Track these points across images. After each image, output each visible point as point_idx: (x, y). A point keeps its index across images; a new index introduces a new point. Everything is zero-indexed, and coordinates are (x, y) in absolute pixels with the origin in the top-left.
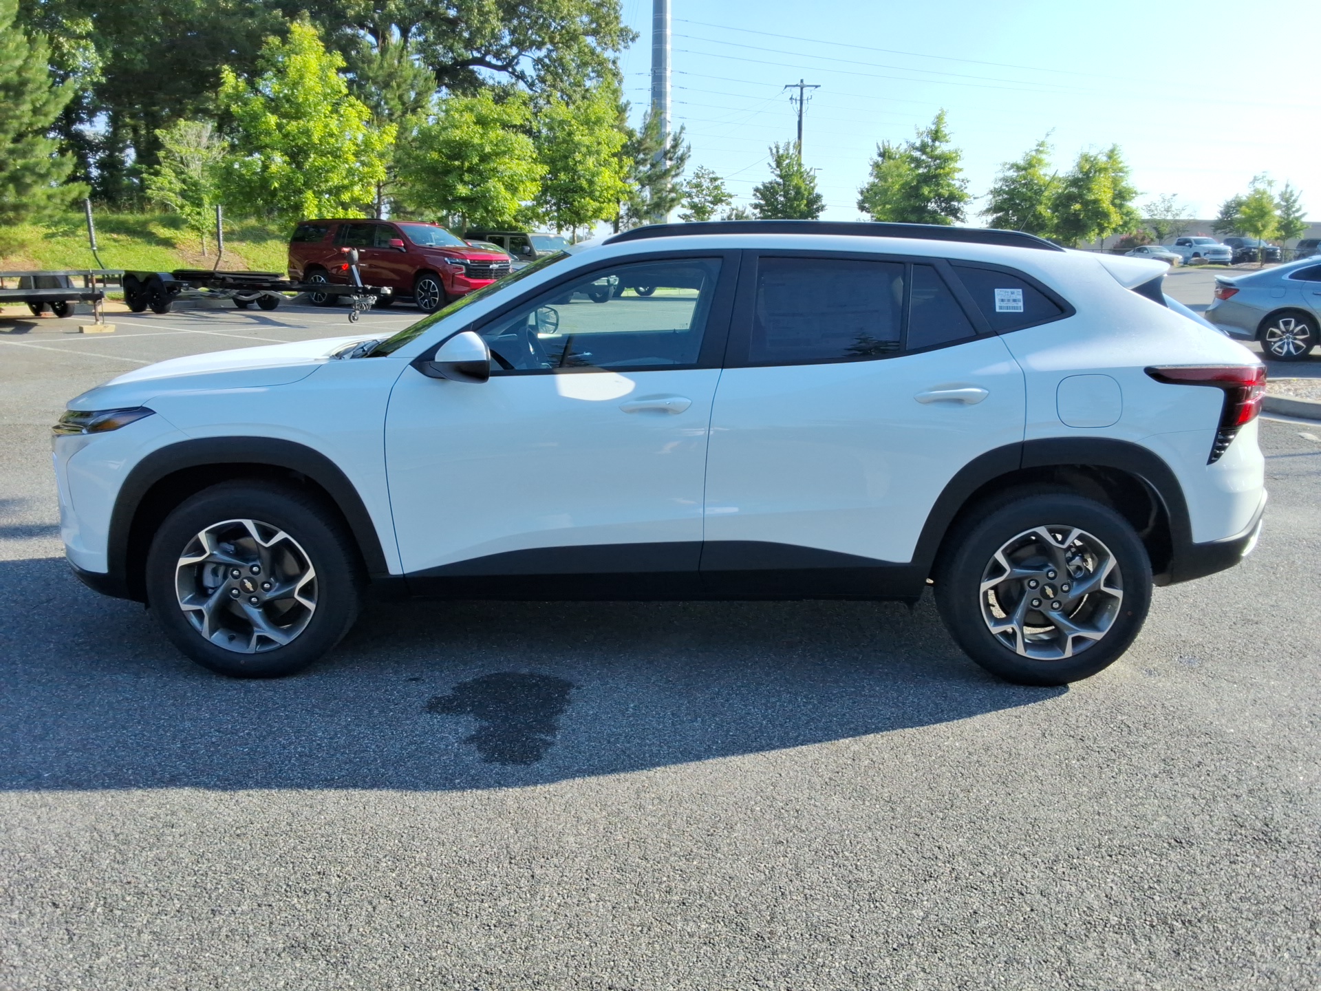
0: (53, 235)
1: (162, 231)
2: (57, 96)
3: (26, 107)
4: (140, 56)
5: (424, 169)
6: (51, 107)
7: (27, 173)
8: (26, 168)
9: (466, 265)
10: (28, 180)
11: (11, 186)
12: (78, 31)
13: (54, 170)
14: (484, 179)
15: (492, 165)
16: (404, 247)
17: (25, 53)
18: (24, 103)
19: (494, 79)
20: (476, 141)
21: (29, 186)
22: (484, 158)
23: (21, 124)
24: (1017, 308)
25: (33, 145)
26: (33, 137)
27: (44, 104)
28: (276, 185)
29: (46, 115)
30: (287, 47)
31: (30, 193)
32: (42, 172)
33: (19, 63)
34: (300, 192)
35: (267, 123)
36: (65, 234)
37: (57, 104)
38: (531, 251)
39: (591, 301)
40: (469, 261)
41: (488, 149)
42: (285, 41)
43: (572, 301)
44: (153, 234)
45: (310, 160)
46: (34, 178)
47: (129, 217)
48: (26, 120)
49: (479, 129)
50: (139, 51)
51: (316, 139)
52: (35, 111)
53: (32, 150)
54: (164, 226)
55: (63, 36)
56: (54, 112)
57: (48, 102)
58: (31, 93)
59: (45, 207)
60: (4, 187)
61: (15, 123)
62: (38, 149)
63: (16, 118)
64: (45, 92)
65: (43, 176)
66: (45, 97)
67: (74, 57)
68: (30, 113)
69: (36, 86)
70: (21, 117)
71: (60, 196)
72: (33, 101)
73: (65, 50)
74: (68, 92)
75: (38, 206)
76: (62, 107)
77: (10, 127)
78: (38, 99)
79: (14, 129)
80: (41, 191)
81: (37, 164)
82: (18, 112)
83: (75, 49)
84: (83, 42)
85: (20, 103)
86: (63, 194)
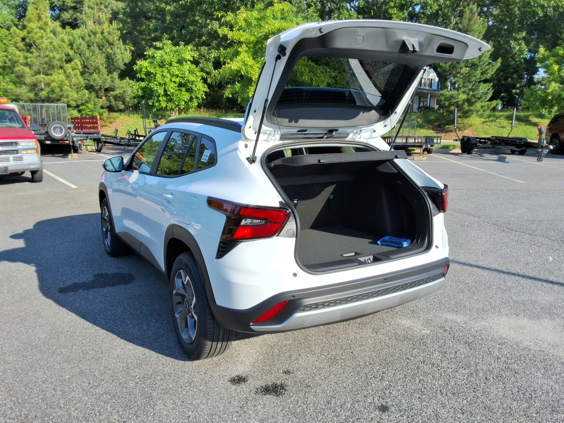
0: (486, 122)
1: (535, 119)
2: (493, 66)
3: (479, 72)
6: (490, 71)
7: (473, 98)
8: (473, 96)
10: (474, 100)
11: (466, 103)
13: (483, 96)
18: (478, 70)
21: (475, 102)
25: (478, 86)
26: (479, 83)
27: (487, 70)
29: (487, 74)
31: (475, 106)
32: (479, 96)
35: (554, 69)
36: (491, 121)
37: (493, 69)
44: (531, 121)
46: (476, 99)
48: (478, 77)
52: (482, 73)
53: (478, 89)
54: (536, 117)
55: (512, 40)
56: (491, 72)
57: (489, 69)
58: (481, 66)
59: (479, 111)
60: (463, 103)
61: (474, 79)
62: (480, 88)
63: (475, 76)
64: (487, 65)
65: (479, 98)
66: (487, 67)
67: (515, 48)
68: (480, 74)
69: (483, 63)
70: (476, 75)
71: (487, 106)
72: (482, 69)
73: (512, 46)
74: (498, 64)
75: (476, 110)
76: (495, 70)
77: (472, 80)
78: (484, 68)
79: (473, 81)
80: (479, 105)
81: (477, 94)
82: (475, 74)
83: (516, 44)
84: (520, 41)
85: (476, 70)
86: (488, 105)
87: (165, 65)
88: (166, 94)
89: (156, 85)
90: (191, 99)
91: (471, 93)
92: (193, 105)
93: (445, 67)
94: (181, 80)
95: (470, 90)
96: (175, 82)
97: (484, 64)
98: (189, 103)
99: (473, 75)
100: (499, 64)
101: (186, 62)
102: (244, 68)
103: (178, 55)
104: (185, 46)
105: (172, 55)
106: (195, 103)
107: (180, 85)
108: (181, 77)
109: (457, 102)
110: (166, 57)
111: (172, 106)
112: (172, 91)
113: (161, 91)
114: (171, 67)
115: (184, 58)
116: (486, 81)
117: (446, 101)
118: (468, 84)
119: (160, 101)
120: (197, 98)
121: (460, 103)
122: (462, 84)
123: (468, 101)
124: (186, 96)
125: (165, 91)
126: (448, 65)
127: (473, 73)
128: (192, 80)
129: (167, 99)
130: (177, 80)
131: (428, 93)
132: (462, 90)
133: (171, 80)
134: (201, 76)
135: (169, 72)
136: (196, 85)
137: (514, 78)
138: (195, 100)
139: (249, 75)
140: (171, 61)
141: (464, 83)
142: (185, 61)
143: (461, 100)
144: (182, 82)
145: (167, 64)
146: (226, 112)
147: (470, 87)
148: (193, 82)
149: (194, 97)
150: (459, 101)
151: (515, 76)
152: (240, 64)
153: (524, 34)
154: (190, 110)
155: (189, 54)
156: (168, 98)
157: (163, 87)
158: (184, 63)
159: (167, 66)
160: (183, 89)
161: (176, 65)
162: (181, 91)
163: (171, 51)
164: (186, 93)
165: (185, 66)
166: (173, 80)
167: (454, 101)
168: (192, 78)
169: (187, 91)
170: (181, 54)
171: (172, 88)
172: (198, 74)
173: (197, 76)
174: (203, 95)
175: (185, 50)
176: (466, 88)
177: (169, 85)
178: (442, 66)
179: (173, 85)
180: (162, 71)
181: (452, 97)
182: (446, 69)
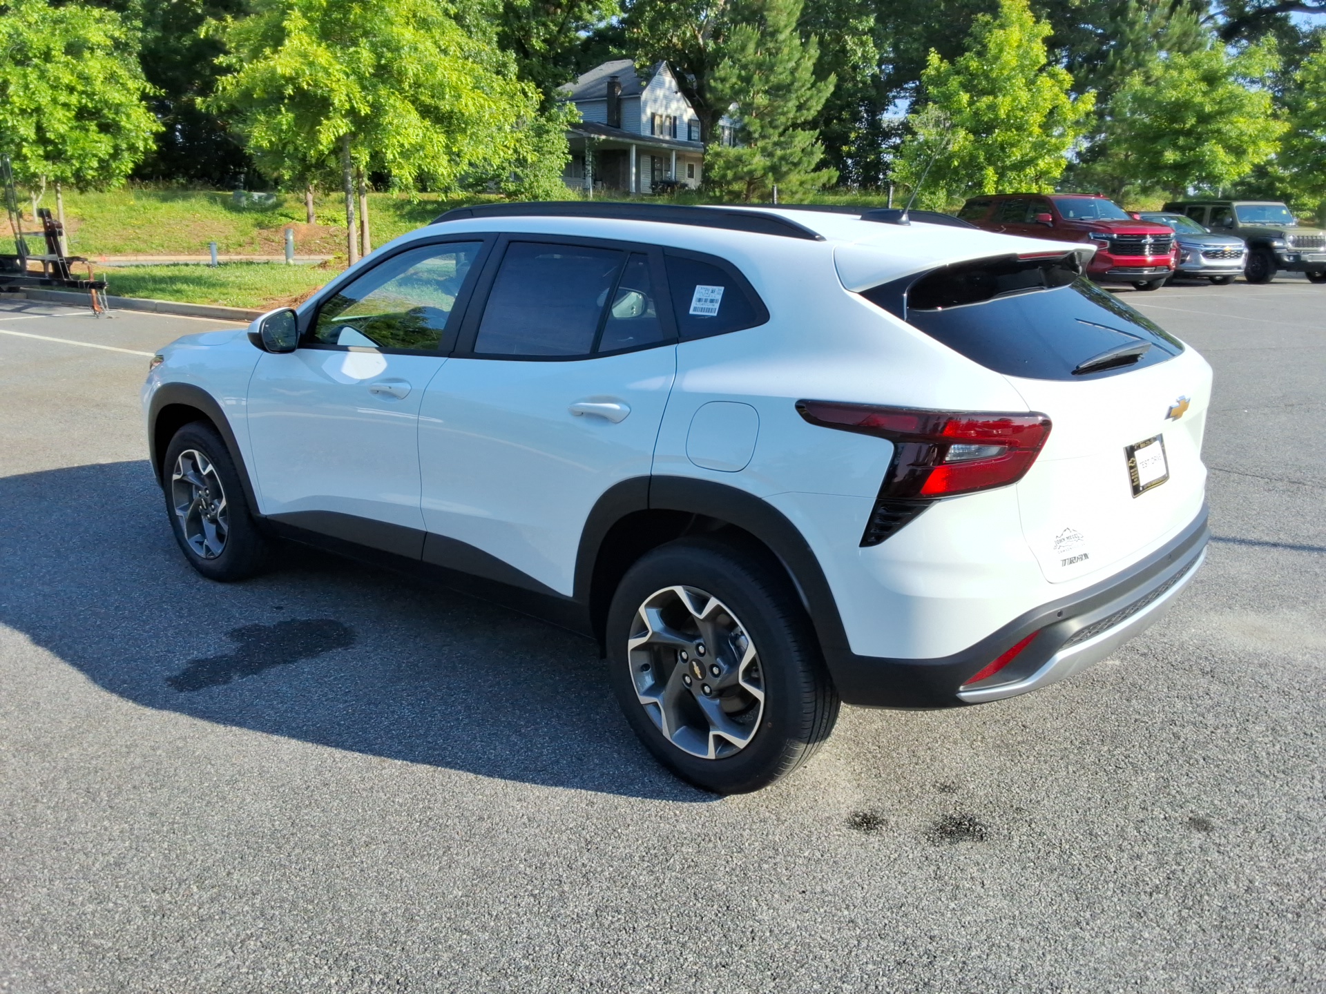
2: (819, 91)
3: (792, 104)
4: (915, 46)
5: (1137, 135)
6: (813, 103)
7: (783, 163)
8: (782, 158)
9: (1111, 239)
10: (784, 169)
11: (770, 174)
12: (861, 28)
13: (804, 159)
14: (1200, 140)
15: (1213, 126)
16: (1052, 222)
17: (797, 55)
18: (790, 100)
19: (1309, 24)
20: (1198, 99)
21: (787, 173)
22: (1204, 118)
23: (788, 119)
24: (709, 310)
25: (792, 137)
26: (793, 130)
27: (808, 100)
28: (956, 163)
29: (808, 110)
30: (998, 22)
31: (787, 181)
32: (796, 160)
33: (792, 64)
34: (982, 169)
35: (959, 102)
37: (820, 98)
38: (1233, 224)
39: (1308, 281)
40: (1115, 236)
41: (1208, 109)
42: (996, 15)
43: (1274, 280)
45: (994, 135)
46: (790, 166)
47: (875, 199)
48: (791, 115)
49: (1203, 86)
50: (915, 40)
51: (1002, 114)
52: (800, 108)
53: (792, 142)
55: (848, 35)
56: (816, 106)
57: (811, 97)
58: (797, 91)
59: (796, 192)
60: (765, 175)
61: (782, 119)
62: (797, 140)
63: (783, 114)
64: (809, 89)
65: (796, 165)
66: (809, 93)
67: (855, 53)
68: (795, 109)
69: (800, 84)
70: (787, 112)
71: (810, 182)
72: (798, 98)
73: (848, 48)
74: (829, 86)
75: (791, 191)
76: (823, 101)
77: (778, 123)
78: (802, 96)
79: (782, 123)
80: (794, 178)
81: (791, 154)
82: (785, 109)
83: (857, 45)
84: (864, 38)
85: (787, 101)
86: (813, 180)
87: (30, 59)
88: (42, 139)
89: (12, 113)
90: (116, 154)
91: (779, 153)
92: (123, 168)
93: (722, 91)
94: (84, 101)
95: (775, 144)
96: (66, 106)
97: (803, 86)
98: (111, 161)
99: (780, 110)
100: (832, 89)
101: (92, 50)
102: (307, 72)
103: (67, 31)
104: (83, 8)
105: (47, 31)
106: (127, 164)
107: (83, 114)
108: (83, 92)
109: (751, 173)
110: (30, 36)
111: (62, 173)
112: (62, 129)
113: (27, 130)
114: (48, 65)
115: (86, 40)
116: (805, 125)
117: (728, 168)
118: (771, 131)
119: (26, 158)
120: (132, 148)
121: (759, 174)
122: (759, 130)
123: (774, 169)
124: (103, 145)
125: (40, 129)
126: (727, 86)
127: (779, 107)
128: (117, 101)
129: (45, 151)
130: (74, 99)
131: (672, 150)
132: (760, 144)
133: (54, 101)
134: (138, 89)
135: (42, 76)
136: (128, 116)
137: (844, 120)
138: (126, 154)
139: (319, 92)
140: (48, 47)
141: (762, 127)
142: (89, 48)
143: (760, 168)
144: (86, 106)
145: (35, 56)
146: (185, 187)
147: (776, 138)
148: (117, 108)
149: (124, 146)
150: (755, 170)
151: (845, 115)
152: (296, 62)
153: (872, 22)
154: (115, 182)
155: (99, 29)
156: (50, 148)
157: (34, 119)
158: (87, 54)
159: (36, 61)
160: (93, 126)
161: (63, 59)
162: (87, 130)
163: (44, 19)
164: (102, 135)
165: (90, 63)
166: (63, 98)
167: (745, 169)
168: (115, 96)
169: (104, 128)
170: (74, 28)
171: (60, 123)
172: (132, 84)
173: (128, 90)
174: (150, 142)
175: (84, 18)
176: (767, 141)
177: (51, 114)
178: (715, 87)
179: (60, 113)
180: (25, 76)
181: (739, 159)
182: (726, 95)
